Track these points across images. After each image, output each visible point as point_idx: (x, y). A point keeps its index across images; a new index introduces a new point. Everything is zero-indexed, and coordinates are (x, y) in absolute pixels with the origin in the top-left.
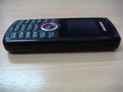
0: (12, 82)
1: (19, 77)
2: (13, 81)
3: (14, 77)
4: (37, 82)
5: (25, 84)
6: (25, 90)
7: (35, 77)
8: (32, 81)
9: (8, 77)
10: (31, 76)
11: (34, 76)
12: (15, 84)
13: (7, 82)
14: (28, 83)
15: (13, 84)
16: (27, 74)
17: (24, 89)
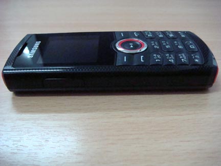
0: (14, 141)
1: (26, 132)
2: (16, 139)
3: (18, 131)
4: (58, 142)
5: (37, 144)
6: (36, 155)
7: (55, 133)
8: (51, 139)
9: (9, 133)
10: (49, 130)
11: (55, 131)
12: (19, 144)
13: (6, 140)
14: (43, 143)
15: (16, 144)
16: (42, 126)
17: (36, 153)
